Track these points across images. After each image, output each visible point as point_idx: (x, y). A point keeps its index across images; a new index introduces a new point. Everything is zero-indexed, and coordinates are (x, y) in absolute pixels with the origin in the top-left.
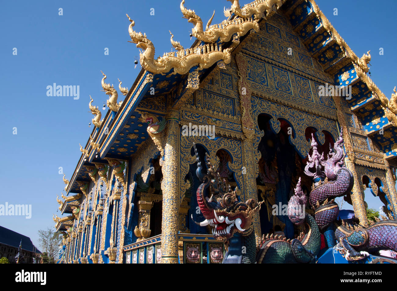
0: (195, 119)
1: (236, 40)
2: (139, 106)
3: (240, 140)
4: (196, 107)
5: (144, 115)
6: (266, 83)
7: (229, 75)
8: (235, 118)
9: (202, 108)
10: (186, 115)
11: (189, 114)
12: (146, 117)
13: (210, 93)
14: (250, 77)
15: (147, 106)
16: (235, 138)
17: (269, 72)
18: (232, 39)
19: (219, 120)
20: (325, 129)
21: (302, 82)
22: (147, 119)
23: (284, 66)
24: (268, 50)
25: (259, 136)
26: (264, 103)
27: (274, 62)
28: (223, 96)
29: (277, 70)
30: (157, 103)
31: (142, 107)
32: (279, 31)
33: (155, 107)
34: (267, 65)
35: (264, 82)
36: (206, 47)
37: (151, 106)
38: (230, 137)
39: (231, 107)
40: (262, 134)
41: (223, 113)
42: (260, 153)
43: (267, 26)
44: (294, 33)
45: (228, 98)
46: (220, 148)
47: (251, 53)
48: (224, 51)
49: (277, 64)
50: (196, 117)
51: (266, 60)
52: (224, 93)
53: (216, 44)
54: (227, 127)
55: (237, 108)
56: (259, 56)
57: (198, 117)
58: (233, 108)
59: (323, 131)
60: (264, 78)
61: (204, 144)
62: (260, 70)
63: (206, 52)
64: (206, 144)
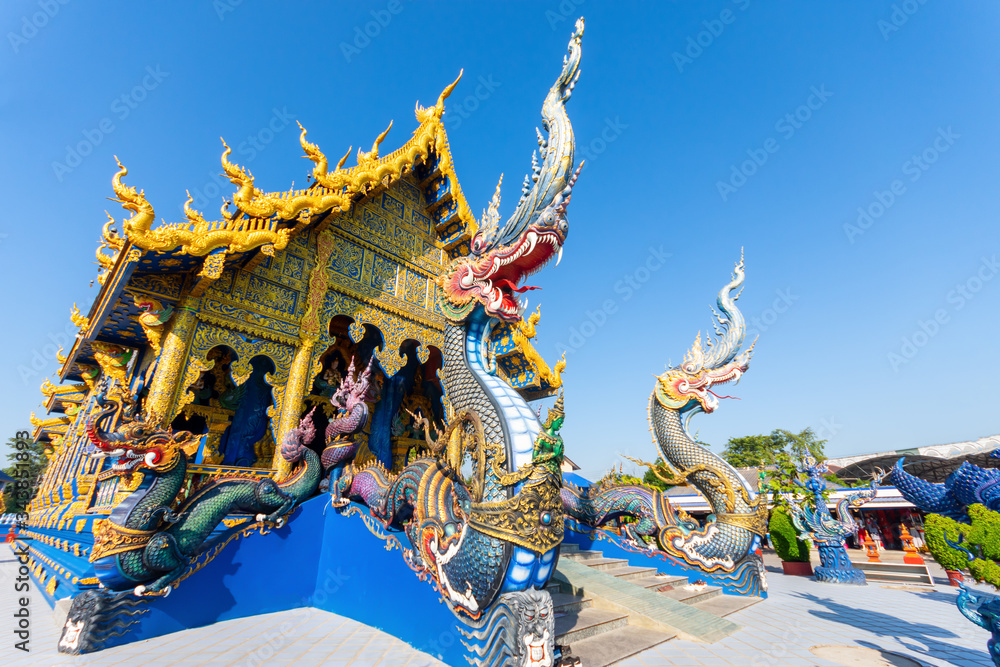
0: (226, 312)
1: (305, 219)
2: (130, 285)
3: (293, 346)
4: (232, 296)
5: (138, 298)
6: (357, 277)
7: (301, 259)
8: (292, 317)
9: (242, 299)
10: (212, 305)
11: (217, 305)
12: (141, 301)
13: (261, 280)
14: (334, 265)
15: (146, 286)
16: (286, 344)
17: (368, 262)
18: (298, 216)
19: (265, 317)
20: (434, 344)
21: (417, 281)
22: (141, 304)
23: (393, 257)
24: (374, 232)
25: (327, 343)
26: (347, 302)
27: (378, 250)
28: (282, 286)
29: (381, 260)
30: (165, 283)
31: (136, 286)
32: (403, 208)
33: (160, 288)
34: (366, 252)
35: (355, 274)
36: (250, 223)
37: (154, 287)
38: (277, 342)
39: (291, 302)
40: (332, 341)
41: (276, 308)
42: (321, 364)
43: (384, 199)
44: (425, 213)
45: (289, 289)
46: (259, 353)
47: (345, 234)
48: (279, 232)
49: (383, 252)
50: (227, 310)
51: (368, 245)
52: (285, 282)
53: (268, 221)
54: (276, 327)
55: (300, 304)
56: (357, 239)
57: (231, 310)
58: (294, 303)
59: (430, 347)
60: (356, 269)
61: (233, 347)
62: (354, 258)
63: (248, 228)
64: (237, 347)
